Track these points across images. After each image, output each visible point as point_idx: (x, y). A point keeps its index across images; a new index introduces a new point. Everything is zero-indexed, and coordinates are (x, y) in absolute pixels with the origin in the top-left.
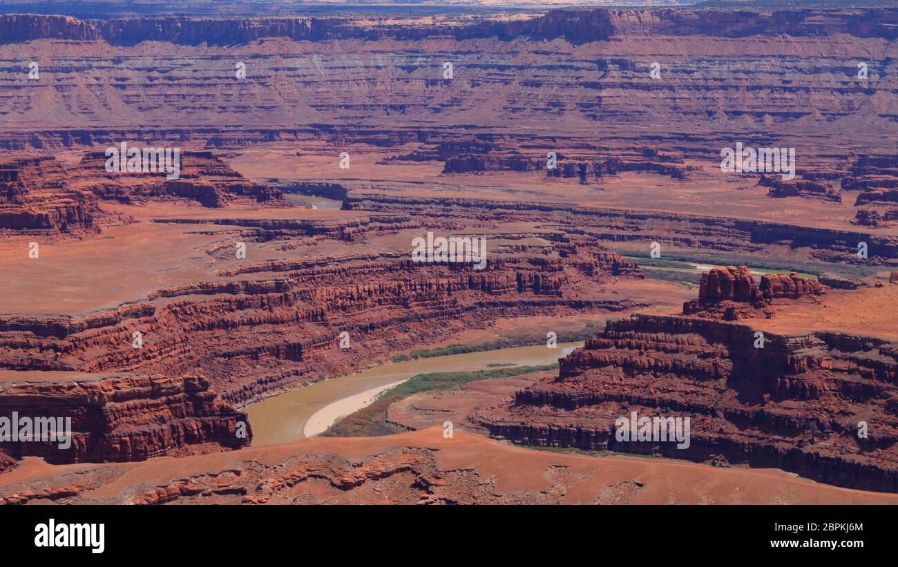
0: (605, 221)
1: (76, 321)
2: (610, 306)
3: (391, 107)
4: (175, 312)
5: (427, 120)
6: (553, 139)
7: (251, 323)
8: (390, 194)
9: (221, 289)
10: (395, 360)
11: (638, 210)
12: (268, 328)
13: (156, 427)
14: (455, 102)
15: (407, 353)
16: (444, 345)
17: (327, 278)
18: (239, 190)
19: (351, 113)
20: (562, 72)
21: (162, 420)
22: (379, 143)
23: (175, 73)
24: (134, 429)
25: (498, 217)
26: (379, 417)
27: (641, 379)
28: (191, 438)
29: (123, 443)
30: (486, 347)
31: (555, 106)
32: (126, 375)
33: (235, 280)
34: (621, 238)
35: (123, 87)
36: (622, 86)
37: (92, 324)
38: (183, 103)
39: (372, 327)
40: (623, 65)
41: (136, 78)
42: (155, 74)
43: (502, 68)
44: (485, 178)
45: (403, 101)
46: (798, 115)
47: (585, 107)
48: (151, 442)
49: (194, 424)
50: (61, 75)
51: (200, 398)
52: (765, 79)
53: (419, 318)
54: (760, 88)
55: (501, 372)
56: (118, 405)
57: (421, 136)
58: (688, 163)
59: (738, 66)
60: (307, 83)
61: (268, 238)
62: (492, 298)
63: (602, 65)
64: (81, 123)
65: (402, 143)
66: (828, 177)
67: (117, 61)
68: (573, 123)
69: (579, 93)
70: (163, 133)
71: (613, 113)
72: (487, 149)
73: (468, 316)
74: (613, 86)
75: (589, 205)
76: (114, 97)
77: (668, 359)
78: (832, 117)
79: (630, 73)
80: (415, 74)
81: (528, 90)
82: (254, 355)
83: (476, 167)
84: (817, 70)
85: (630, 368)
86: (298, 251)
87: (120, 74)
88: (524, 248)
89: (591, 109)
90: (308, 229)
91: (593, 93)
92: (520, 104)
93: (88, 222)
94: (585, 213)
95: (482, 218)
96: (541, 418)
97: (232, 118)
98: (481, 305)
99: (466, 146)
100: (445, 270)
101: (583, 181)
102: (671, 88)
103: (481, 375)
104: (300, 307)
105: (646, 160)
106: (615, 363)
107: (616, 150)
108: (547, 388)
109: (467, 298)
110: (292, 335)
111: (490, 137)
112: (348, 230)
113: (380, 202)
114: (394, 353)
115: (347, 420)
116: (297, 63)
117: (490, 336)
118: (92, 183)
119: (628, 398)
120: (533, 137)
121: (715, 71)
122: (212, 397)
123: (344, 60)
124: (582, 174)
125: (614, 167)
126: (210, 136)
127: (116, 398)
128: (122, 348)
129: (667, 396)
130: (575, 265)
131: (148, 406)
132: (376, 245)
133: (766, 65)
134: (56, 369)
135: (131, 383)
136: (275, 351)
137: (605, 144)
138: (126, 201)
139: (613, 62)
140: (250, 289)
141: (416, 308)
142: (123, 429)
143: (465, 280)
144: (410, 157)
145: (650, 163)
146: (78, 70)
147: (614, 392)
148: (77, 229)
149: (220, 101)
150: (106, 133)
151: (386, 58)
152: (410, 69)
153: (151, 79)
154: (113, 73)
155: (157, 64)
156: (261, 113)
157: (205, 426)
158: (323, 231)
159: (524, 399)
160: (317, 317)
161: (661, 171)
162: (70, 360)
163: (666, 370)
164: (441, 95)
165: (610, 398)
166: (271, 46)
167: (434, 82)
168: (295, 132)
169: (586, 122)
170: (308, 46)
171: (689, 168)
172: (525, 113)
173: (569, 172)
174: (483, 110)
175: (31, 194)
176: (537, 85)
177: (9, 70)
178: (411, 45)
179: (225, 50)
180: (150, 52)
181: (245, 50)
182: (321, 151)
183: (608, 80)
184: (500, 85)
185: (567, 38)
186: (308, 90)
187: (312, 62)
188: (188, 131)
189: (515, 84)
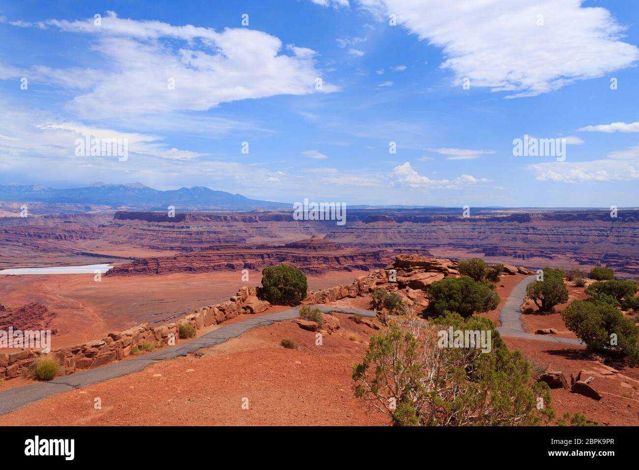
3: (469, 239)
5: (479, 242)
6: (515, 248)
14: (486, 238)
19: (459, 240)
20: (516, 230)
22: (466, 248)
23: (413, 230)
31: (515, 239)
35: (400, 233)
36: (533, 234)
38: (415, 237)
40: (533, 228)
41: (403, 231)
42: (408, 230)
43: (499, 229)
44: (496, 258)
45: (473, 237)
46: (585, 243)
47: (523, 239)
50: (384, 230)
52: (575, 232)
54: (574, 235)
57: (478, 247)
58: (553, 255)
59: (567, 229)
60: (447, 233)
63: (527, 228)
64: (389, 242)
65: (472, 248)
66: (596, 259)
67: (398, 226)
68: (520, 244)
69: (521, 236)
70: (410, 244)
71: (531, 241)
72: (496, 250)
74: (531, 234)
76: (398, 235)
78: (596, 243)
79: (535, 231)
81: (507, 235)
83: (493, 255)
84: (591, 230)
87: (399, 230)
89: (525, 240)
91: (525, 236)
92: (504, 239)
97: (428, 241)
99: (490, 249)
101: (524, 259)
102: (547, 235)
107: (532, 251)
111: (497, 247)
116: (444, 227)
120: (509, 247)
121: (560, 230)
123: (456, 227)
124: (524, 257)
125: (532, 256)
133: (575, 229)
137: (529, 249)
139: (531, 228)
144: (475, 252)
145: (542, 255)
146: (389, 229)
149: (424, 237)
150: (396, 244)
151: (467, 227)
152: (474, 229)
154: (397, 230)
155: (408, 227)
156: (435, 240)
161: (546, 257)
164: (483, 236)
166: (437, 223)
167: (480, 233)
168: (444, 245)
169: (523, 244)
170: (447, 223)
171: (554, 256)
172: (506, 241)
173: (519, 257)
174: (494, 240)
175: (383, 259)
176: (509, 233)
177: (372, 229)
178: (474, 223)
179: (425, 224)
180: (406, 224)
181: (430, 224)
182: (451, 250)
183: (529, 232)
184: (499, 233)
185: (517, 221)
186: (447, 234)
187: (448, 227)
188: (417, 244)
189: (503, 233)
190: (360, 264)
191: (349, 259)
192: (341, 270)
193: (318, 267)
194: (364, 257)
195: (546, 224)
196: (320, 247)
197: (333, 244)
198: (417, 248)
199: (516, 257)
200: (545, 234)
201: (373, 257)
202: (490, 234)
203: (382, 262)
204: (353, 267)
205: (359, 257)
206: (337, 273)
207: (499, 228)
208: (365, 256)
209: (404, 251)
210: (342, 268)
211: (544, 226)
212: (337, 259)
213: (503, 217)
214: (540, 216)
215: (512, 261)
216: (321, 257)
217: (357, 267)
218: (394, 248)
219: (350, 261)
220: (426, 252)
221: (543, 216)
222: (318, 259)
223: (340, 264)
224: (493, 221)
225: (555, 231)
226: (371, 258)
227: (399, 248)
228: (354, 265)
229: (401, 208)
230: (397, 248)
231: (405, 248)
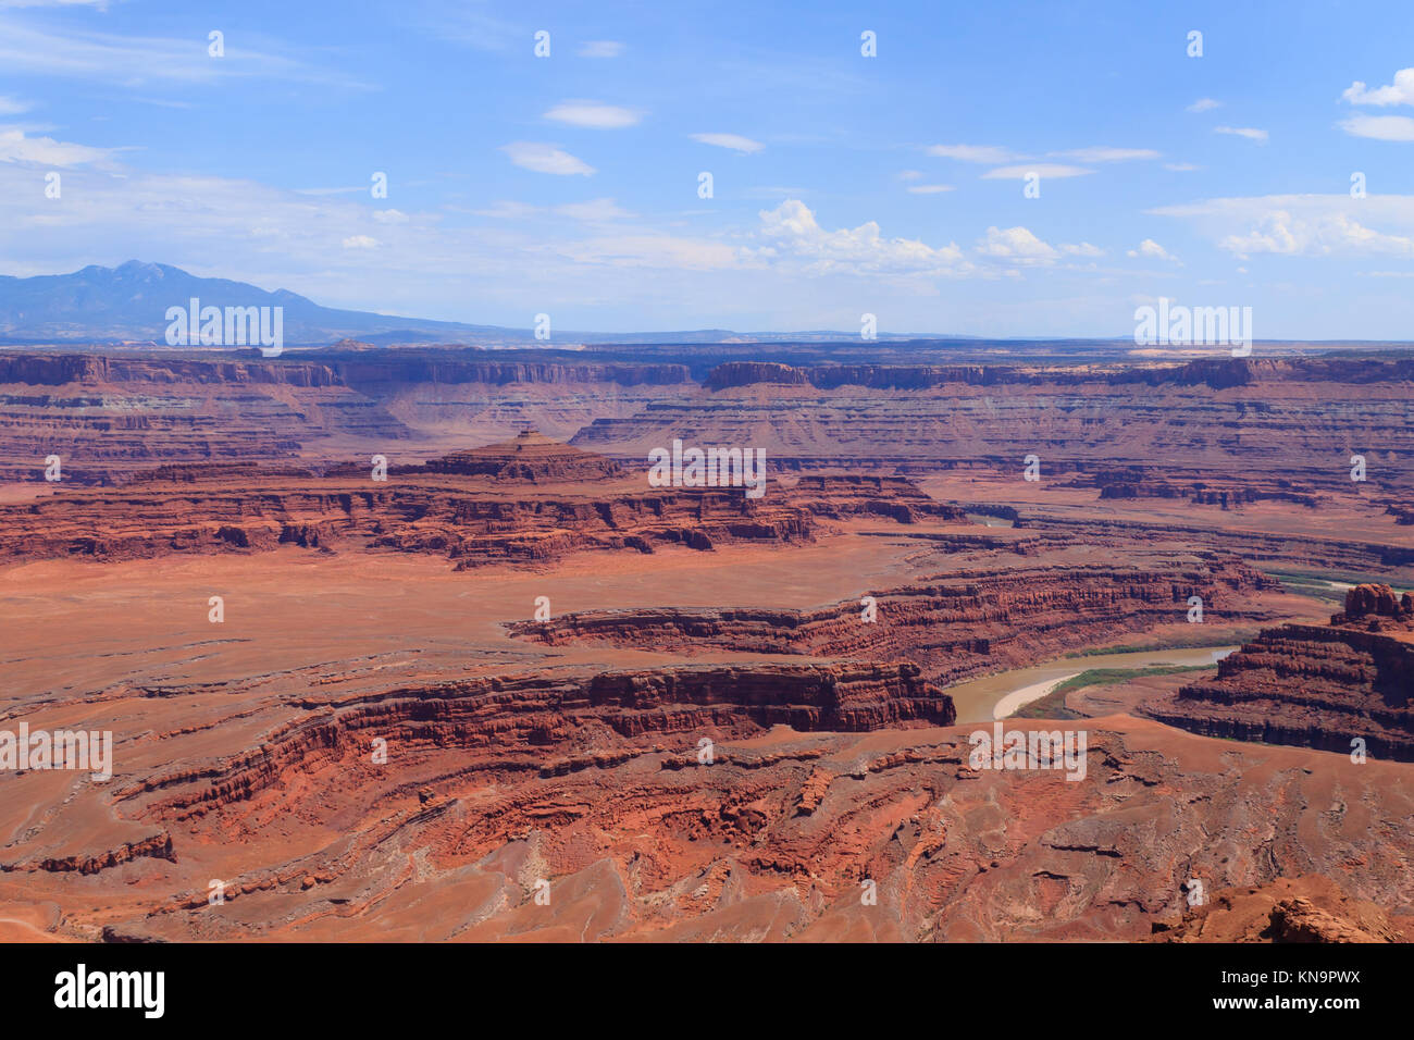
0: (1247, 542)
1: (805, 614)
2: (1256, 617)
3: (1054, 442)
4: (883, 610)
5: (1085, 453)
6: (1197, 471)
7: (946, 621)
8: (1056, 516)
9: (921, 592)
10: (1069, 657)
11: (1277, 533)
12: (961, 625)
13: (876, 704)
14: (1109, 438)
15: (1078, 651)
16: (1111, 645)
17: (1008, 585)
18: (928, 510)
20: (1204, 413)
21: (881, 699)
23: (869, 412)
24: (859, 706)
25: (1151, 537)
26: (1058, 705)
27: (1292, 681)
28: (905, 715)
29: (848, 716)
30: (1147, 649)
31: (1198, 442)
32: (852, 660)
33: (934, 584)
34: (1262, 558)
35: (826, 423)
36: (1258, 426)
37: (817, 617)
38: (875, 436)
39: (1048, 628)
40: (1259, 407)
41: (836, 415)
42: (853, 412)
43: (1150, 409)
44: (1137, 504)
45: (1063, 437)
47: (1225, 443)
48: (872, 717)
49: (907, 703)
50: (775, 412)
51: (913, 682)
52: (1389, 421)
53: (1088, 621)
54: (1384, 428)
55: (1162, 670)
56: (845, 685)
57: (1080, 467)
58: (1319, 493)
59: (1364, 409)
60: (979, 421)
61: (954, 550)
62: (1151, 607)
63: (1240, 407)
65: (1063, 472)
67: (821, 401)
68: (1214, 457)
69: (1219, 432)
70: (859, 461)
71: (1250, 449)
72: (1138, 479)
73: (1130, 621)
74: (1249, 425)
75: (1233, 528)
76: (819, 432)
77: (1318, 664)
79: (1265, 415)
80: (1074, 413)
81: (1174, 428)
82: (948, 648)
83: (1129, 493)
85: (1282, 671)
86: (981, 562)
87: (824, 412)
88: (1179, 564)
89: (1230, 446)
90: (988, 543)
91: (1231, 432)
92: (1167, 441)
93: (805, 534)
94: (1229, 535)
95: (1136, 538)
96: (1202, 711)
97: (916, 450)
98: (1141, 612)
99: (1119, 475)
100: (1110, 581)
101: (1224, 508)
102: (1302, 428)
103: (1144, 672)
104: (987, 609)
105: (1281, 491)
106: (1268, 666)
107: (1255, 481)
108: (1207, 685)
109: (1130, 606)
110: (981, 633)
111: (1141, 468)
112: (1021, 545)
113: (1047, 522)
114: (1067, 651)
115: (1031, 706)
116: (972, 404)
117: (1152, 640)
118: (807, 501)
119: (1281, 697)
120: (1179, 469)
121: (1343, 412)
122: (923, 681)
123: (1012, 402)
124: (1224, 502)
125: (1252, 496)
126: (899, 464)
127: (844, 679)
128: (841, 638)
129: (1317, 697)
130: (1223, 580)
131: (870, 687)
132: (1049, 559)
133: (1390, 408)
134: (788, 653)
135: (856, 667)
136: (967, 645)
137: (1246, 476)
138: (835, 517)
139: (1250, 405)
140: (946, 592)
141: (1085, 614)
142: (850, 705)
143: (1127, 590)
144: (1071, 485)
145: (1284, 492)
146: (789, 408)
147: (1268, 691)
148: (796, 539)
149: (907, 436)
150: (812, 460)
151: (1047, 401)
152: (1069, 410)
153: (849, 417)
154: (818, 411)
155: (854, 404)
156: (942, 445)
157: (917, 706)
158: (1001, 545)
159: (1187, 694)
160: (1001, 618)
161: (1295, 500)
162: (799, 646)
163: (1315, 674)
164: (1096, 431)
165: (1264, 696)
166: (949, 389)
167: (1089, 421)
168: (970, 462)
169: (1226, 457)
170: (981, 389)
171: (1320, 498)
172: (1171, 448)
173: (1211, 500)
174: (1133, 445)
175: (760, 509)
176: (1182, 424)
177: (734, 408)
178: (1070, 389)
179: (910, 393)
180: (848, 394)
181: (927, 393)
182: (993, 479)
183: (1245, 420)
184: (1148, 424)
185: (1209, 384)
186: (981, 426)
187: (984, 403)
188: (880, 461)
189: (1161, 423)
190: (684, 526)
191: (645, 509)
192: (617, 547)
193: (535, 539)
194: (695, 504)
195: (1301, 393)
196: (546, 471)
197: (593, 460)
198: (879, 473)
199: (1201, 501)
200: (1292, 427)
201: (727, 504)
202: (1120, 426)
203: (755, 521)
204: (658, 536)
205: (680, 503)
206: (602, 557)
207: (1149, 405)
208: (699, 498)
209: (835, 484)
210: (621, 541)
211: (1290, 399)
212: (604, 510)
213: (1165, 371)
214: (1280, 366)
215: (1187, 513)
216: (549, 504)
217: (673, 537)
218: (806, 473)
219: (648, 517)
220: (906, 486)
221: (1290, 368)
222: (538, 510)
223: (613, 526)
224: (1131, 382)
225: (1326, 416)
226: (720, 505)
227: (822, 472)
228: (661, 531)
229: (836, 339)
230: (813, 473)
231: (841, 472)
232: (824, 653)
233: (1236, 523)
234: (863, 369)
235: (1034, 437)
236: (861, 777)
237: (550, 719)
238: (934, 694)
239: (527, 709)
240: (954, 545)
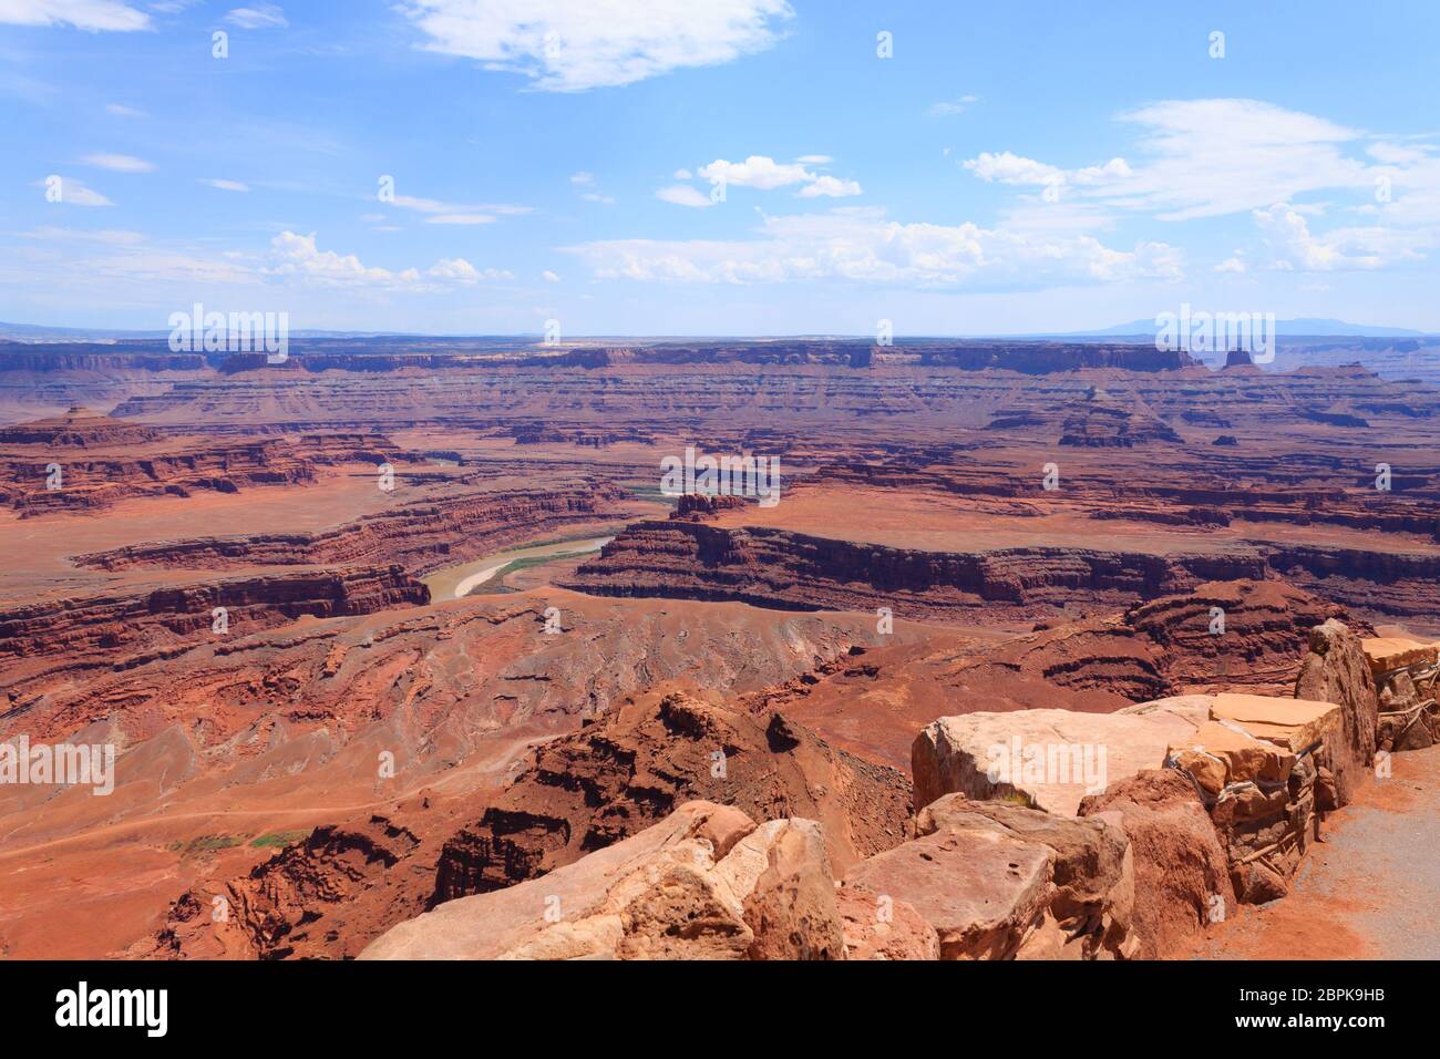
0: (613, 469)
1: (315, 535)
2: (621, 517)
3: (482, 406)
4: (372, 528)
5: (503, 414)
6: (578, 423)
7: (418, 533)
8: (487, 457)
9: (399, 514)
10: (503, 551)
11: (631, 462)
12: (428, 536)
13: (374, 594)
14: (519, 403)
15: (508, 547)
16: (530, 542)
17: (460, 506)
18: (399, 456)
19: (458, 410)
20: (581, 385)
21: (378, 591)
22: (476, 428)
23: (349, 388)
24: (361, 596)
25: (551, 468)
26: (498, 584)
27: (647, 556)
28: (395, 600)
29: (354, 605)
30: (554, 542)
31: (577, 404)
32: (355, 565)
33: (408, 508)
34: (622, 479)
35: (318, 396)
36: (616, 393)
37: (324, 537)
38: (355, 406)
39: (488, 533)
40: (616, 381)
41: (325, 391)
42: (337, 389)
43: (546, 383)
44: (540, 447)
45: (489, 403)
46: (714, 408)
47: (594, 404)
48: (371, 604)
49: (396, 592)
50: (278, 390)
51: (399, 577)
52: (695, 388)
53: (515, 527)
54: (692, 392)
55: (565, 556)
56: (351, 583)
57: (501, 423)
58: (655, 436)
59: (680, 380)
60: (431, 393)
61: (419, 484)
62: (555, 515)
63: (603, 381)
64: (292, 418)
65: (489, 427)
66: (734, 442)
67: (313, 381)
68: (589, 414)
69: (591, 397)
70: (344, 424)
71: (611, 408)
72: (540, 429)
73: (542, 525)
74: (610, 393)
75: (603, 460)
76: (313, 404)
77: (662, 545)
78: (733, 408)
79: (619, 385)
80: (495, 387)
81: (562, 395)
82: (421, 551)
83: (535, 440)
84: (724, 382)
85: (641, 550)
86: (440, 491)
87: (315, 389)
88: (571, 486)
89: (599, 406)
90: (443, 478)
91: (599, 397)
92: (557, 404)
93: (310, 477)
94: (601, 465)
95: (541, 469)
96: (593, 580)
97: (385, 414)
98: (549, 518)
99: (528, 428)
100: (527, 499)
101: (597, 447)
102: (643, 393)
103: (554, 558)
104: (446, 523)
105: (631, 434)
106: (632, 547)
107: (615, 429)
108: (595, 564)
109: (541, 515)
110: (443, 539)
111: (541, 423)
112: (466, 478)
113: (481, 462)
114: (501, 548)
115: (480, 586)
116: (424, 381)
117: (555, 535)
118: (308, 454)
119: (641, 567)
120: (567, 423)
121: (667, 383)
122: (406, 576)
123: (452, 380)
124: (596, 443)
125: (613, 439)
126: (374, 425)
127: (349, 579)
128: (343, 550)
129: (663, 565)
130: (599, 494)
131: (369, 583)
132: (486, 486)
133: (695, 380)
134: (304, 563)
135: (358, 569)
136: (433, 549)
137: (609, 425)
138: (331, 464)
139: (610, 379)
140: (417, 513)
141: (512, 521)
142: (354, 596)
143: (539, 505)
144: (495, 436)
145: (633, 436)
146: (289, 386)
147: (633, 564)
148: (303, 481)
149: (378, 405)
150: (309, 424)
151: (477, 379)
152: (491, 384)
153: (335, 392)
154: (311, 388)
155: (339, 383)
156: (404, 411)
157: (403, 593)
158: (452, 479)
159: (582, 570)
160: (456, 528)
161: (641, 440)
162: (312, 558)
163: (661, 551)
164: (511, 399)
165: (632, 568)
166: (408, 371)
167: (506, 392)
168: (425, 422)
169: (596, 414)
170: (430, 371)
171: (657, 439)
172: (561, 408)
173: (588, 442)
174: (535, 407)
175: (273, 461)
176: (567, 393)
177: (245, 387)
178: (492, 370)
179: (379, 374)
180: (333, 376)
181: (391, 374)
182: (442, 433)
183: (607, 389)
184: (545, 393)
185: (583, 366)
186: (431, 397)
187: (434, 381)
188: (361, 423)
189: (552, 393)
190: (214, 476)
191: (181, 464)
192: (160, 494)
193: (90, 491)
194: (222, 459)
195: (641, 371)
196: (94, 438)
197: (135, 429)
198: (360, 432)
199: (582, 443)
200: (637, 393)
201: (248, 458)
202: (526, 395)
203: (270, 469)
204: (193, 484)
205: (209, 459)
206: (148, 502)
207: (545, 380)
208: (225, 455)
209: (329, 440)
210: (163, 490)
211: (635, 375)
212: (147, 467)
213: (555, 357)
214: (628, 353)
215: (574, 451)
216: (99, 463)
217: (205, 484)
218: (304, 433)
219: (184, 470)
220: (382, 440)
221: (633, 355)
222: (90, 468)
223: (156, 478)
224: (532, 365)
225: (657, 386)
226: (241, 459)
227: (316, 432)
228: (195, 480)
229: (319, 336)
230: (310, 433)
231: (332, 432)
232: (331, 561)
233: (605, 457)
234: (344, 357)
235: (467, 404)
236: (369, 646)
237: (117, 627)
238: (415, 584)
239: (96, 621)
240: (419, 480)
